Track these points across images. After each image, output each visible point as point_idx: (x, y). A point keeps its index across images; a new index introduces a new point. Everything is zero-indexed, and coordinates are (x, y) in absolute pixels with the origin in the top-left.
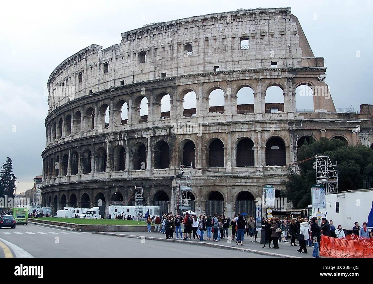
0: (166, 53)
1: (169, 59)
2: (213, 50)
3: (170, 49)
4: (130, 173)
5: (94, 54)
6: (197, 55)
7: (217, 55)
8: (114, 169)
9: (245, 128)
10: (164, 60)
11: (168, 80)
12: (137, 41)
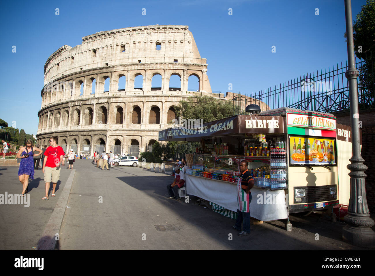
0: (109, 50)
1: (111, 55)
2: (138, 50)
3: (112, 49)
4: (83, 127)
5: (66, 51)
6: (128, 52)
7: (140, 53)
8: (74, 124)
9: (155, 99)
10: (107, 55)
11: (109, 68)
12: (92, 42)
